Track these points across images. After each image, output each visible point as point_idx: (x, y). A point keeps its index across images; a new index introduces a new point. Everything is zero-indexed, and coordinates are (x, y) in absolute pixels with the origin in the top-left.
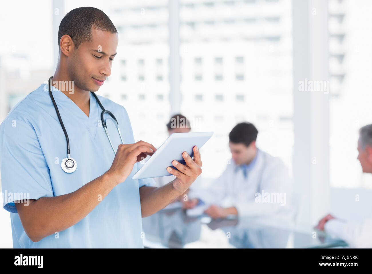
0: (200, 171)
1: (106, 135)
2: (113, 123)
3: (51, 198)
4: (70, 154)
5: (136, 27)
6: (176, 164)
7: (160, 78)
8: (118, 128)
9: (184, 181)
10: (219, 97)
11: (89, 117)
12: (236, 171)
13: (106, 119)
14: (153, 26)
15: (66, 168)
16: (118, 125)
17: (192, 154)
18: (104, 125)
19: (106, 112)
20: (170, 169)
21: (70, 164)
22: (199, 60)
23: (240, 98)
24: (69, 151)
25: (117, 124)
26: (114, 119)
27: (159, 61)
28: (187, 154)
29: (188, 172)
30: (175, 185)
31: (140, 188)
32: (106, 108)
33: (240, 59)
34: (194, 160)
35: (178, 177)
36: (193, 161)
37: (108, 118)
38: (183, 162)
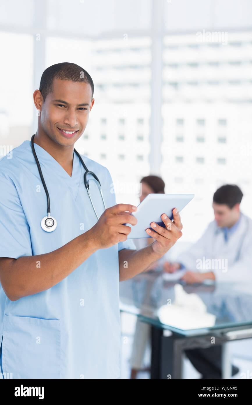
0: (180, 234)
1: (88, 196)
2: (96, 184)
3: (30, 257)
4: (50, 212)
5: (117, 85)
6: (154, 226)
7: (140, 138)
8: (101, 190)
9: (164, 243)
10: (200, 160)
11: (71, 177)
12: (217, 233)
13: (89, 180)
14: (135, 85)
15: (46, 227)
16: (101, 187)
17: (172, 217)
18: (87, 186)
19: (89, 172)
20: (150, 231)
21: (49, 223)
22: (180, 121)
23: (222, 161)
24: (49, 209)
25: (99, 185)
26: (97, 181)
27: (141, 121)
28: (166, 216)
29: (168, 235)
30: (154, 248)
31: (119, 252)
32: (89, 169)
33: (223, 122)
34: (174, 222)
35: (157, 240)
36: (173, 224)
37: (91, 179)
38: (162, 224)
